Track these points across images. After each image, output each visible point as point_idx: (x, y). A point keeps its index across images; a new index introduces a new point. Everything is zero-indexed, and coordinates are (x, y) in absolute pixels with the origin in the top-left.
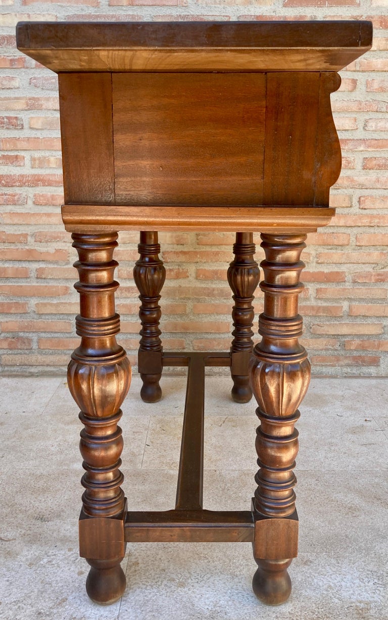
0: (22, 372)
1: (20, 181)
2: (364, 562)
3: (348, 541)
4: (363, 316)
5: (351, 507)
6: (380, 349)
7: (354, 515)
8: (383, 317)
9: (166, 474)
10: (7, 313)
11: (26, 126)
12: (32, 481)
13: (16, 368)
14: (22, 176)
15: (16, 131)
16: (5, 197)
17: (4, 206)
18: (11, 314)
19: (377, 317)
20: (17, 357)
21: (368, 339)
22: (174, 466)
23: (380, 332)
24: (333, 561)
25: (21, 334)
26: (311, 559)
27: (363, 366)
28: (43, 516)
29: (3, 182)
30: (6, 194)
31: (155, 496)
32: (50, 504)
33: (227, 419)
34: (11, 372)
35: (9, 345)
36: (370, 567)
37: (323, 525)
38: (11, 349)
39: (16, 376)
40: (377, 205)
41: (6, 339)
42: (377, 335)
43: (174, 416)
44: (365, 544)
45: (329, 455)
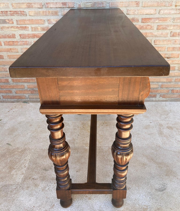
0: (37, 100)
1: (28, 36)
2: (147, 188)
3: (142, 179)
4: (152, 82)
5: (144, 164)
6: (157, 92)
7: (145, 167)
8: (159, 82)
9: (85, 149)
10: (29, 82)
11: (28, 15)
12: (42, 153)
13: (34, 99)
14: (29, 34)
15: (24, 17)
16: (23, 42)
17: (23, 46)
18: (31, 82)
19: (157, 82)
20: (34, 96)
21: (153, 89)
22: (87, 145)
23: (158, 87)
24: (137, 188)
25: (35, 89)
26: (130, 187)
27: (151, 97)
28: (46, 168)
29: (22, 37)
30: (23, 41)
31: (81, 159)
32: (48, 163)
33: (104, 122)
34: (33, 100)
35: (31, 92)
36: (148, 191)
37: (134, 172)
38: (32, 94)
39: (34, 102)
40: (161, 43)
41: (30, 90)
42: (157, 88)
43: (87, 121)
44: (148, 180)
45: (138, 139)
